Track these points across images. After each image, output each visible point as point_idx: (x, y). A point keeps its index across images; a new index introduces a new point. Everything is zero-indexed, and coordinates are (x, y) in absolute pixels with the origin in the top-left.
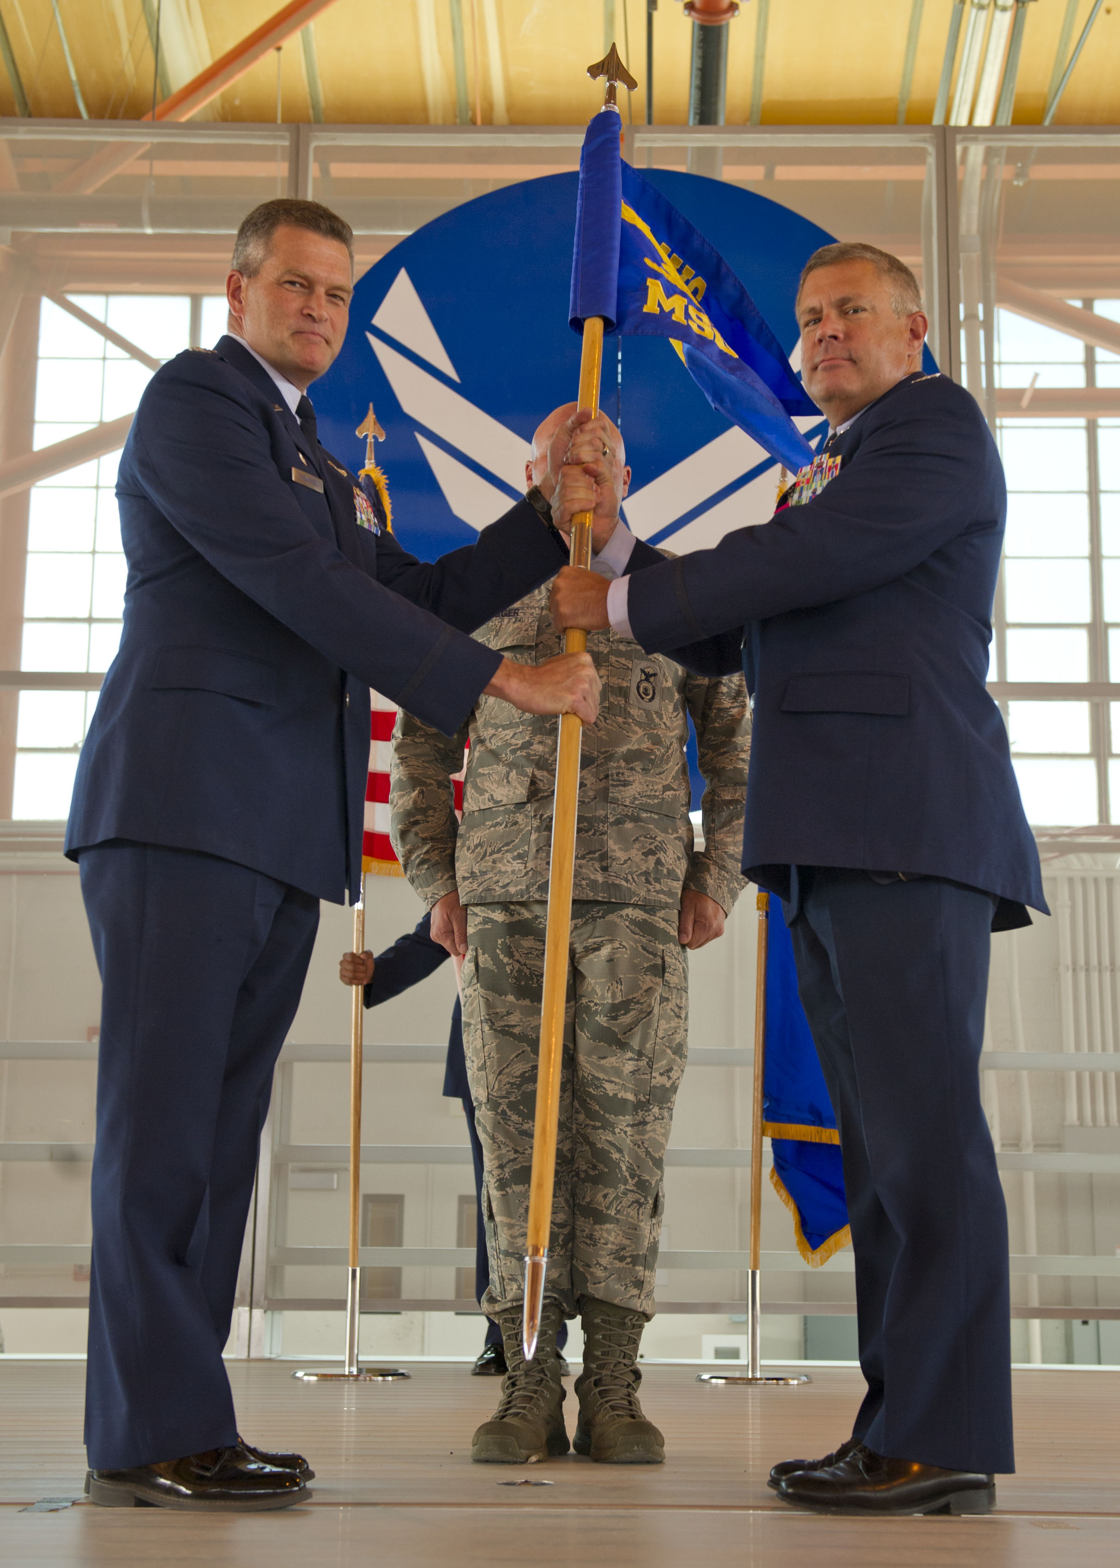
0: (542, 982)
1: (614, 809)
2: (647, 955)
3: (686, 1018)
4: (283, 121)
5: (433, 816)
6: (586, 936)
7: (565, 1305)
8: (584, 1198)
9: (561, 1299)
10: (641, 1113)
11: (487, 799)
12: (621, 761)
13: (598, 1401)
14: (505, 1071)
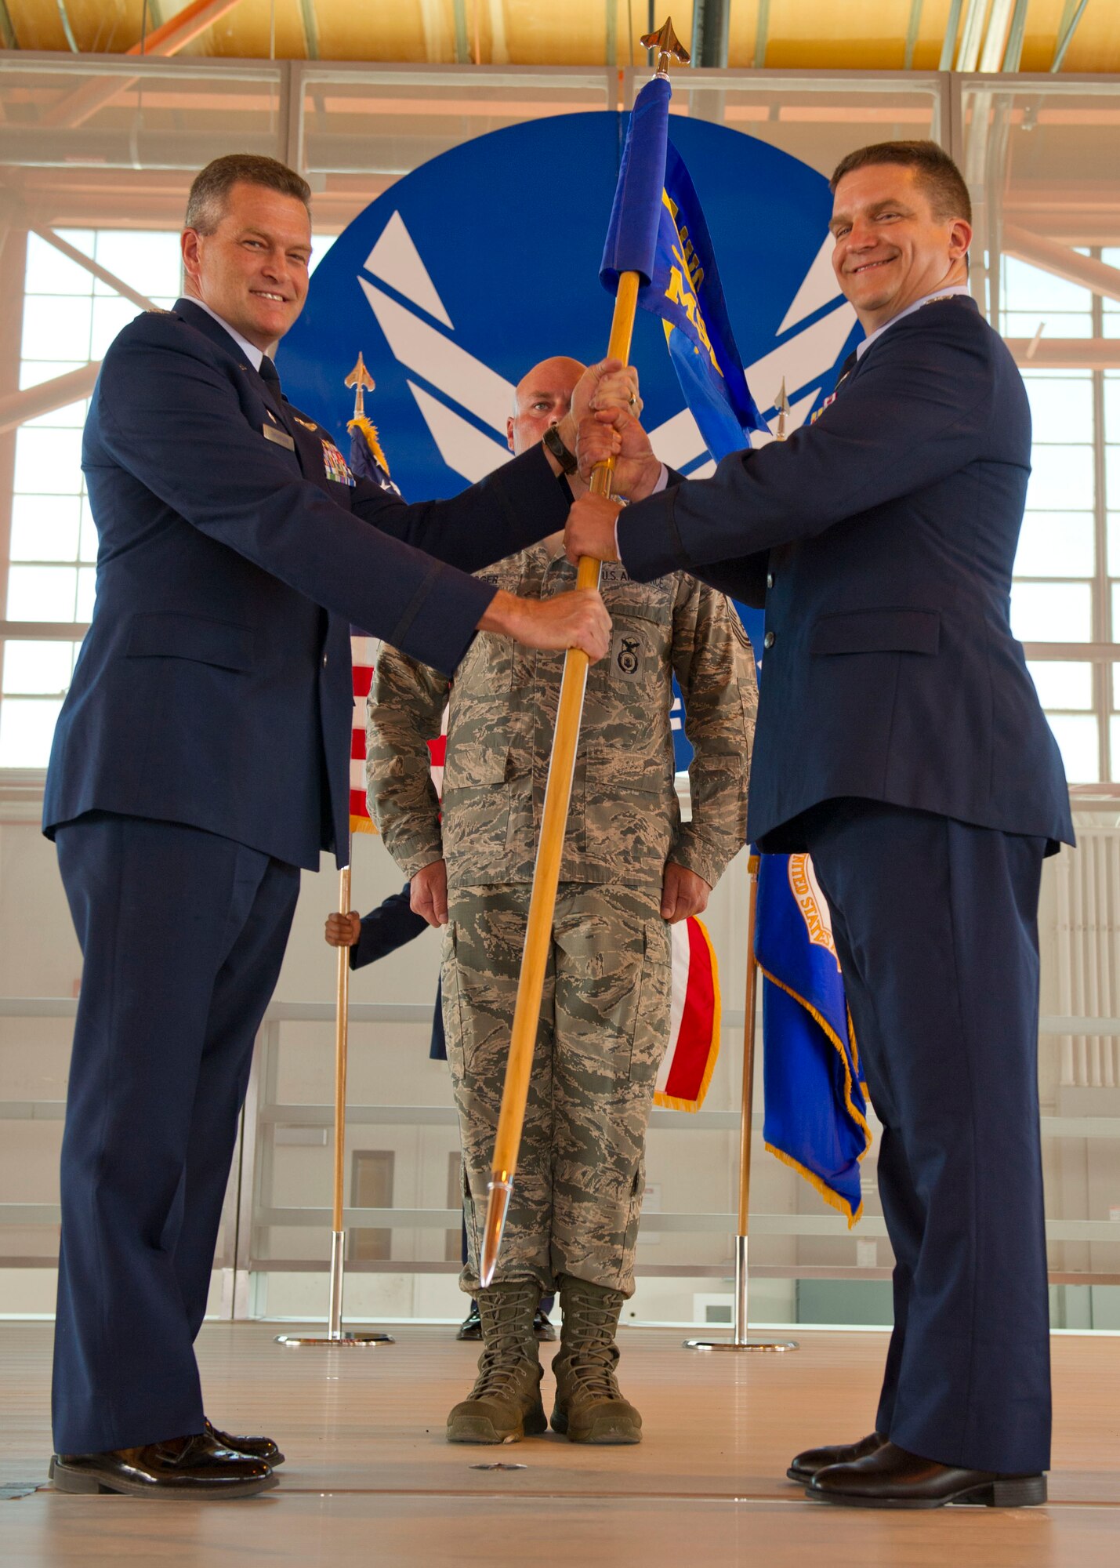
0: (521, 958)
1: (592, 787)
2: (629, 930)
3: (668, 994)
4: (277, 57)
5: (411, 785)
6: (564, 912)
7: (542, 1283)
8: (563, 1175)
9: (538, 1277)
10: (620, 1091)
11: (465, 778)
12: (601, 737)
13: (575, 1381)
14: (482, 1048)
